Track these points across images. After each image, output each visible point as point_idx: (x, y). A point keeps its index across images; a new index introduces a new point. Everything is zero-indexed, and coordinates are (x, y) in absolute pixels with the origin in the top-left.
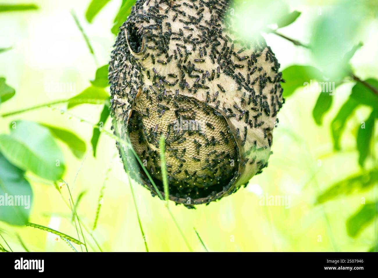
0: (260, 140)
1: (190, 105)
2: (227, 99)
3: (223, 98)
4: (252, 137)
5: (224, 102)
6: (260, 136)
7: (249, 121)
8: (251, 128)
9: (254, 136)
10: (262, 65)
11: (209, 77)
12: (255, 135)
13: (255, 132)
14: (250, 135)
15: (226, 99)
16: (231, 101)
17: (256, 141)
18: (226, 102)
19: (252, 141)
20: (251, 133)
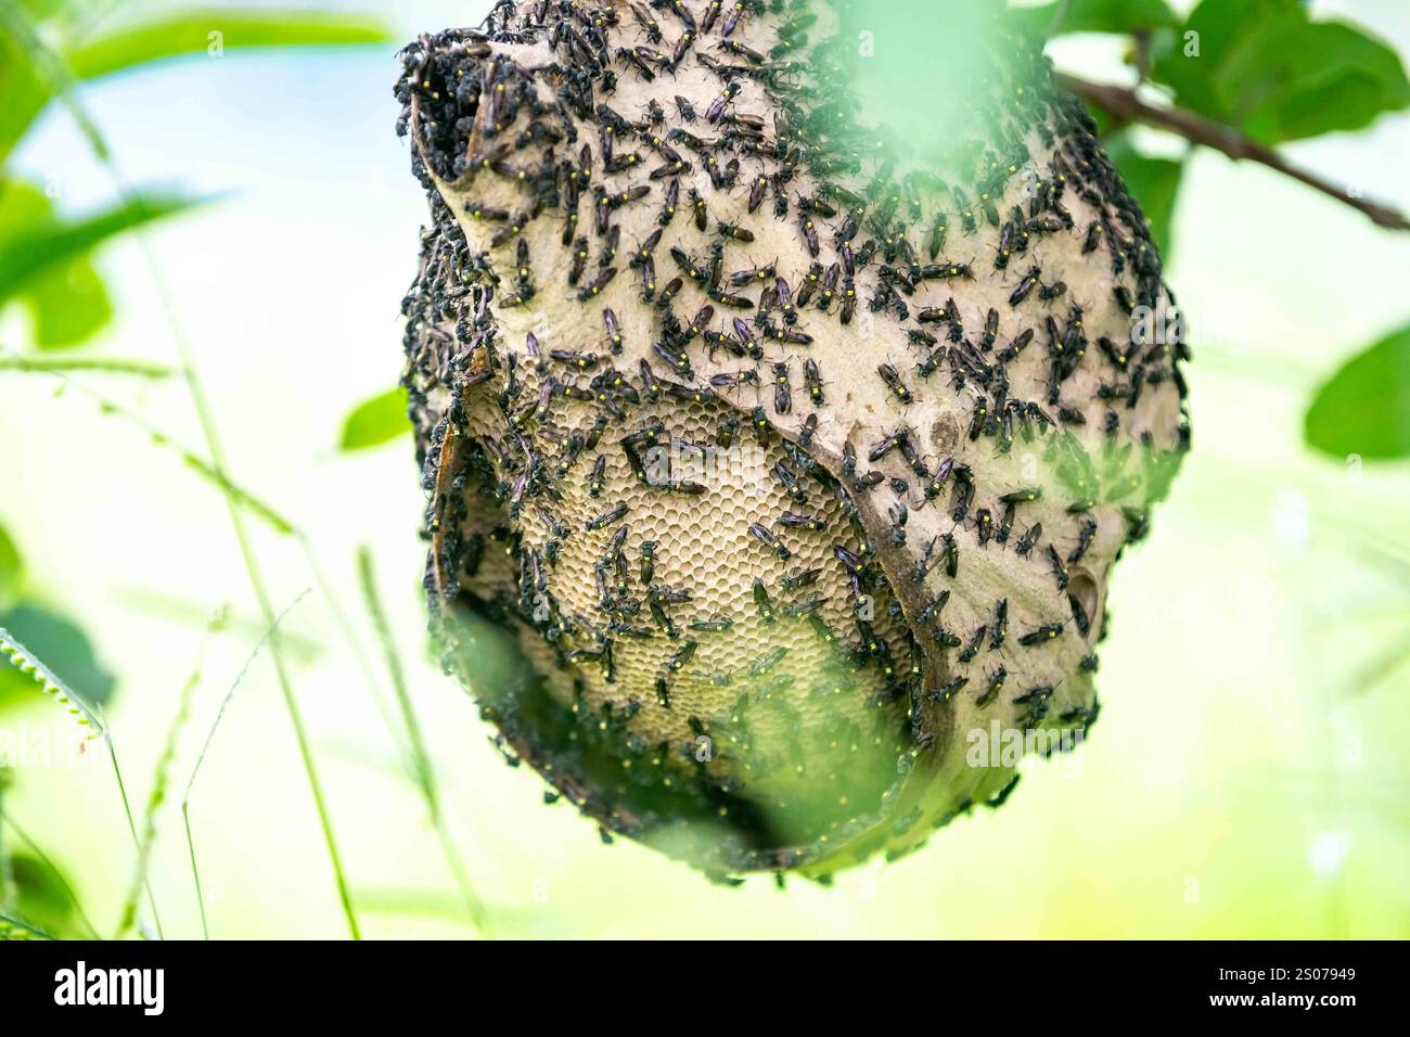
0: (1025, 600)
1: (701, 424)
2: (869, 407)
3: (852, 403)
4: (987, 585)
5: (857, 422)
6: (1025, 583)
7: (973, 515)
8: (980, 545)
9: (995, 581)
10: (1063, 272)
11: (788, 307)
12: (1000, 575)
13: (997, 564)
14: (972, 576)
15: (866, 411)
16: (889, 420)
17: (1005, 601)
18: (864, 423)
19: (986, 601)
20: (977, 564)
